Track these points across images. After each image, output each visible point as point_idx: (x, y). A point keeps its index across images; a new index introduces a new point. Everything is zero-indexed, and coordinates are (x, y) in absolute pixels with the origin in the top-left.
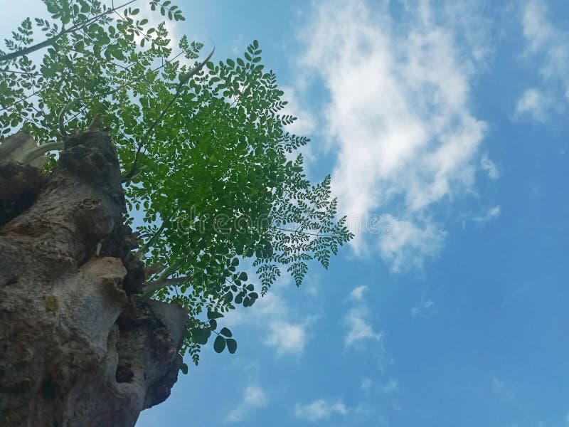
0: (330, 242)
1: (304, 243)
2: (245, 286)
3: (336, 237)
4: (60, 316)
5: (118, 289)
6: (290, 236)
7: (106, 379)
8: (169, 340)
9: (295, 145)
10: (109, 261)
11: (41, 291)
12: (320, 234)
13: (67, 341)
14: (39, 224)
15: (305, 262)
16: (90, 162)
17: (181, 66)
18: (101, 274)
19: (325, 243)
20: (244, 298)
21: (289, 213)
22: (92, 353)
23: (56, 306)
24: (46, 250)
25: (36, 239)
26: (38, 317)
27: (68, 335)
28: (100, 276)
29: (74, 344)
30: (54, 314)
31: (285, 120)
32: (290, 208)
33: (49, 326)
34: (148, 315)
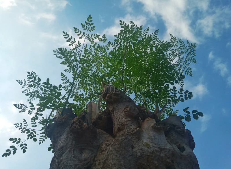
0: (191, 53)
1: (184, 61)
2: (184, 93)
3: (192, 50)
4: (153, 147)
5: (158, 127)
6: (178, 63)
7: (179, 154)
8: (182, 128)
9: (156, 35)
10: (147, 121)
11: (141, 144)
12: (186, 54)
13: (161, 152)
14: (121, 125)
15: (189, 67)
16: (115, 97)
17: (105, 46)
18: (149, 126)
19: (190, 54)
20: (187, 96)
21: (171, 57)
22: (170, 150)
23: (149, 145)
24: (131, 131)
25: (125, 130)
26: (148, 152)
27: (159, 151)
28: (150, 127)
29: (163, 151)
30: (151, 147)
31: (146, 31)
32: (170, 55)
33: (153, 152)
34: (169, 126)
